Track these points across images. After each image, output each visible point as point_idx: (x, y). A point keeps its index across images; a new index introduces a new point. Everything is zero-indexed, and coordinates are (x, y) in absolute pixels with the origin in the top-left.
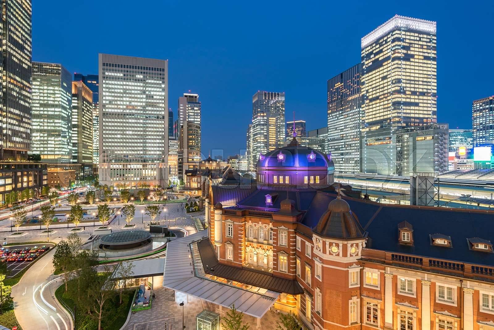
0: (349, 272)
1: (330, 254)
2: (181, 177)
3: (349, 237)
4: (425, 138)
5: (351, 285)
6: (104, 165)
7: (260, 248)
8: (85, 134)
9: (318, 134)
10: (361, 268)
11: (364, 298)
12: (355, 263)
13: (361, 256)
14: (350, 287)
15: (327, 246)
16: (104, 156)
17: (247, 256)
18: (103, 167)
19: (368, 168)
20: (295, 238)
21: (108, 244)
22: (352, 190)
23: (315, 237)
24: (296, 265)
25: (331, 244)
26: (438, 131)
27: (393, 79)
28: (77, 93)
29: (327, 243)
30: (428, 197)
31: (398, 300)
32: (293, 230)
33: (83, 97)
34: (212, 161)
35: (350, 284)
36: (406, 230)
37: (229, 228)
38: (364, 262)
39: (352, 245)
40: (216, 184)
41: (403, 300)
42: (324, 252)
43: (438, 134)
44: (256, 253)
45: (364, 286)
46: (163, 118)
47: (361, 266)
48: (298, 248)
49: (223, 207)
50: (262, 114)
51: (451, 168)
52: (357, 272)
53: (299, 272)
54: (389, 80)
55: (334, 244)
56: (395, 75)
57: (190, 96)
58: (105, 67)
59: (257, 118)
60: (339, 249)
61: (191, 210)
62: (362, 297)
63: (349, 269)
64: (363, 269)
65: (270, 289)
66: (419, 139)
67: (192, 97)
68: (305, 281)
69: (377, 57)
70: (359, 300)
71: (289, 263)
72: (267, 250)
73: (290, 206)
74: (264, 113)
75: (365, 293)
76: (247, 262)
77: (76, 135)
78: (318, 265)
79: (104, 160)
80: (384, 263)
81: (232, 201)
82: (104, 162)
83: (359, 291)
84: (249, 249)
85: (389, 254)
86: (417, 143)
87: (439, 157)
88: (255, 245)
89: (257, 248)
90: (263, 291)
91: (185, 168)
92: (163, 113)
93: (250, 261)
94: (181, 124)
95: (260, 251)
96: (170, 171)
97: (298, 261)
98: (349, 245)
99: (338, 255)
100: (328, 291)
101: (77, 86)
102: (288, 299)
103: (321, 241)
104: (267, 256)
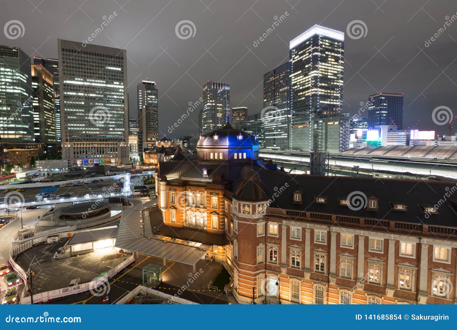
0: (257, 225)
1: (244, 213)
2: (141, 154)
3: (257, 200)
4: (334, 123)
5: (259, 235)
6: (67, 144)
7: (198, 211)
8: (47, 115)
9: (256, 118)
10: (266, 222)
11: (268, 244)
12: (261, 218)
13: (266, 213)
14: (258, 236)
15: (242, 207)
16: (67, 136)
17: (187, 218)
18: (66, 146)
19: (294, 146)
20: (224, 202)
21: (68, 214)
22: (273, 163)
23: (234, 200)
24: (224, 223)
25: (244, 205)
26: (343, 118)
27: (312, 76)
28: (36, 75)
29: (242, 205)
30: (321, 168)
31: (290, 243)
32: (222, 196)
33: (43, 80)
34: (167, 140)
35: (257, 234)
36: (297, 193)
37: (173, 196)
38: (269, 217)
39: (259, 206)
40: (169, 160)
41: (293, 243)
42: (240, 211)
43: (342, 120)
44: (195, 215)
45: (268, 235)
46: (123, 102)
47: (266, 221)
48: (226, 210)
49: (168, 179)
50: (211, 101)
51: (351, 146)
52: (263, 225)
53: (227, 228)
54: (309, 76)
55: (246, 205)
56: (314, 73)
57: (148, 83)
58: (65, 53)
59: (206, 104)
60: (249, 209)
61: (147, 183)
62: (267, 243)
63: (257, 223)
64: (267, 223)
65: (204, 243)
66: (330, 123)
67: (150, 84)
68: (230, 235)
69: (301, 57)
70: (264, 245)
71: (219, 222)
72: (203, 212)
73: (220, 177)
74: (212, 100)
75: (268, 240)
76: (187, 223)
77: (38, 116)
78: (236, 221)
79: (67, 139)
80: (281, 217)
81: (176, 174)
82: (67, 141)
83: (264, 239)
84: (189, 213)
85: (284, 211)
86: (329, 127)
87: (343, 138)
88: (194, 209)
89: (195, 211)
90: (198, 245)
91: (144, 146)
92: (123, 98)
93: (190, 222)
94: (140, 108)
95: (197, 213)
96: (131, 149)
97: (226, 220)
98: (257, 206)
99: (249, 213)
100: (242, 241)
101: (36, 69)
102: (218, 249)
103: (238, 203)
104: (195, 216)
